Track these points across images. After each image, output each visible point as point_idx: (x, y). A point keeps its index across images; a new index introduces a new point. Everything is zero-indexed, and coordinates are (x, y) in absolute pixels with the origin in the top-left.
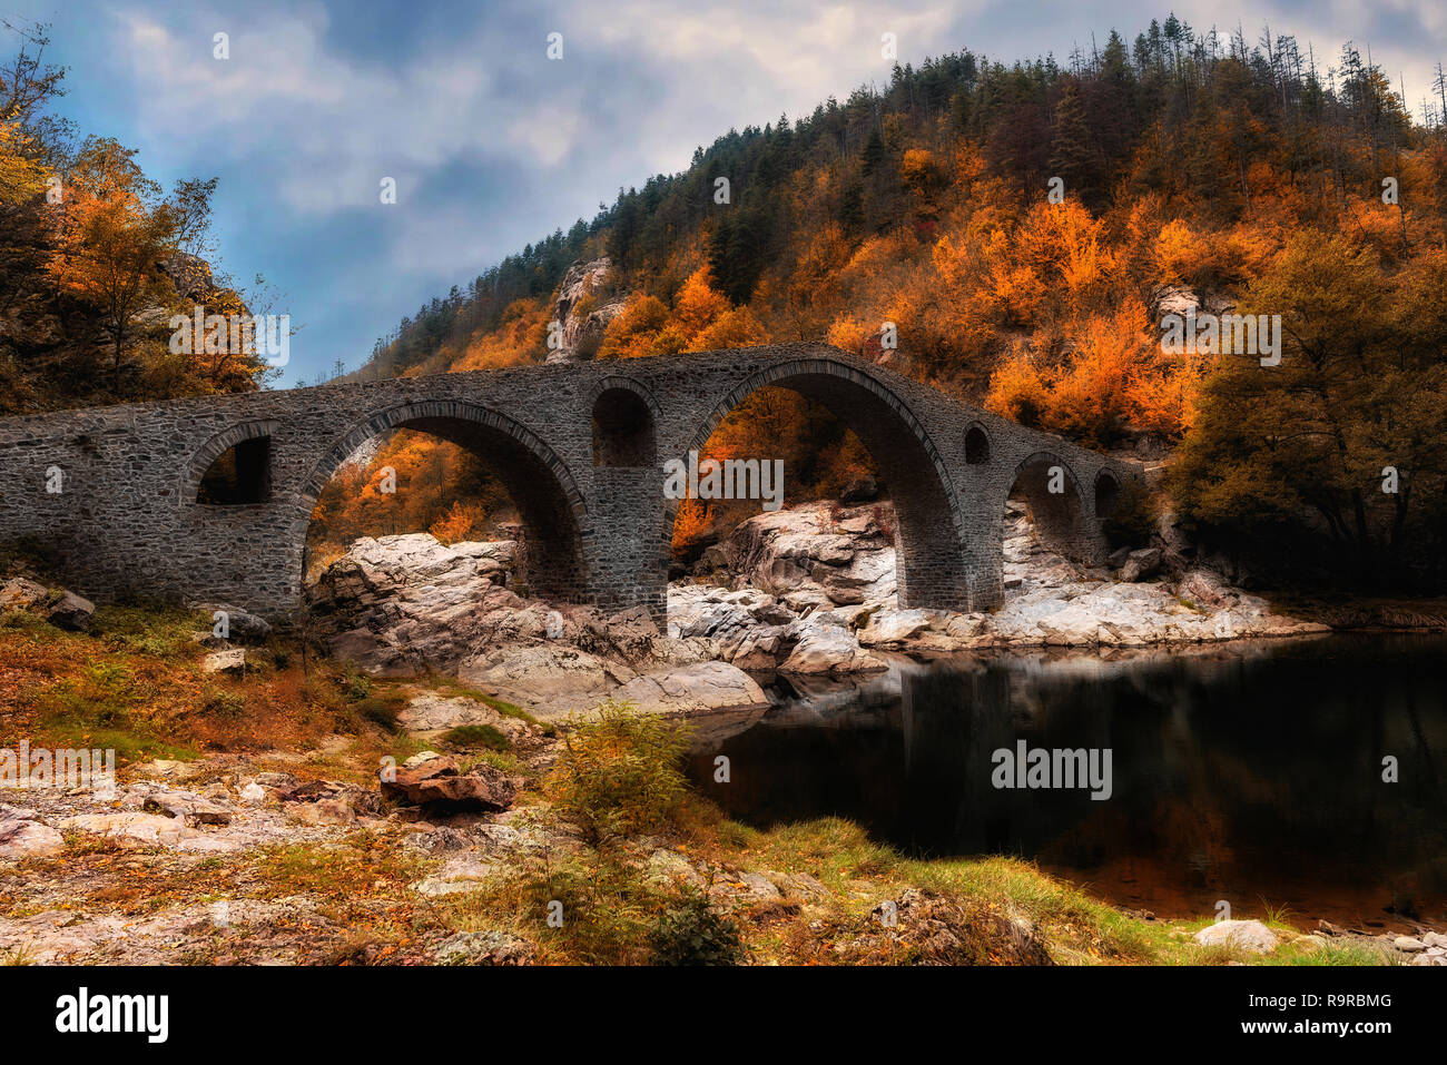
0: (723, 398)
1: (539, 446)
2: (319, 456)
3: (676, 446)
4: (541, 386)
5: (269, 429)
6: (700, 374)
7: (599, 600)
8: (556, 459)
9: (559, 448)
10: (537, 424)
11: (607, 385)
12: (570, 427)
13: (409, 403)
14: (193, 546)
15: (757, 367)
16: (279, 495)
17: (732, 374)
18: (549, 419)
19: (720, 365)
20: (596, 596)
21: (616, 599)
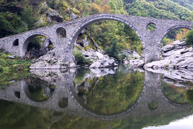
0: (79, 26)
1: (48, 37)
2: (23, 40)
3: (70, 34)
4: (48, 29)
5: (18, 38)
6: (74, 23)
7: (57, 56)
8: (50, 38)
9: (51, 37)
10: (48, 34)
11: (58, 27)
12: (52, 34)
13: (32, 33)
14: (12, 50)
15: (86, 20)
16: (19, 44)
17: (81, 22)
18: (49, 33)
19: (78, 21)
20: (56, 56)
21: (59, 56)
